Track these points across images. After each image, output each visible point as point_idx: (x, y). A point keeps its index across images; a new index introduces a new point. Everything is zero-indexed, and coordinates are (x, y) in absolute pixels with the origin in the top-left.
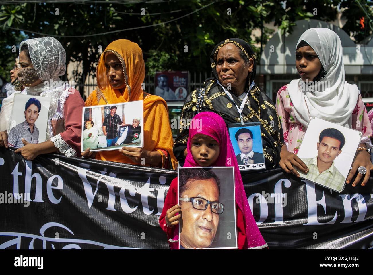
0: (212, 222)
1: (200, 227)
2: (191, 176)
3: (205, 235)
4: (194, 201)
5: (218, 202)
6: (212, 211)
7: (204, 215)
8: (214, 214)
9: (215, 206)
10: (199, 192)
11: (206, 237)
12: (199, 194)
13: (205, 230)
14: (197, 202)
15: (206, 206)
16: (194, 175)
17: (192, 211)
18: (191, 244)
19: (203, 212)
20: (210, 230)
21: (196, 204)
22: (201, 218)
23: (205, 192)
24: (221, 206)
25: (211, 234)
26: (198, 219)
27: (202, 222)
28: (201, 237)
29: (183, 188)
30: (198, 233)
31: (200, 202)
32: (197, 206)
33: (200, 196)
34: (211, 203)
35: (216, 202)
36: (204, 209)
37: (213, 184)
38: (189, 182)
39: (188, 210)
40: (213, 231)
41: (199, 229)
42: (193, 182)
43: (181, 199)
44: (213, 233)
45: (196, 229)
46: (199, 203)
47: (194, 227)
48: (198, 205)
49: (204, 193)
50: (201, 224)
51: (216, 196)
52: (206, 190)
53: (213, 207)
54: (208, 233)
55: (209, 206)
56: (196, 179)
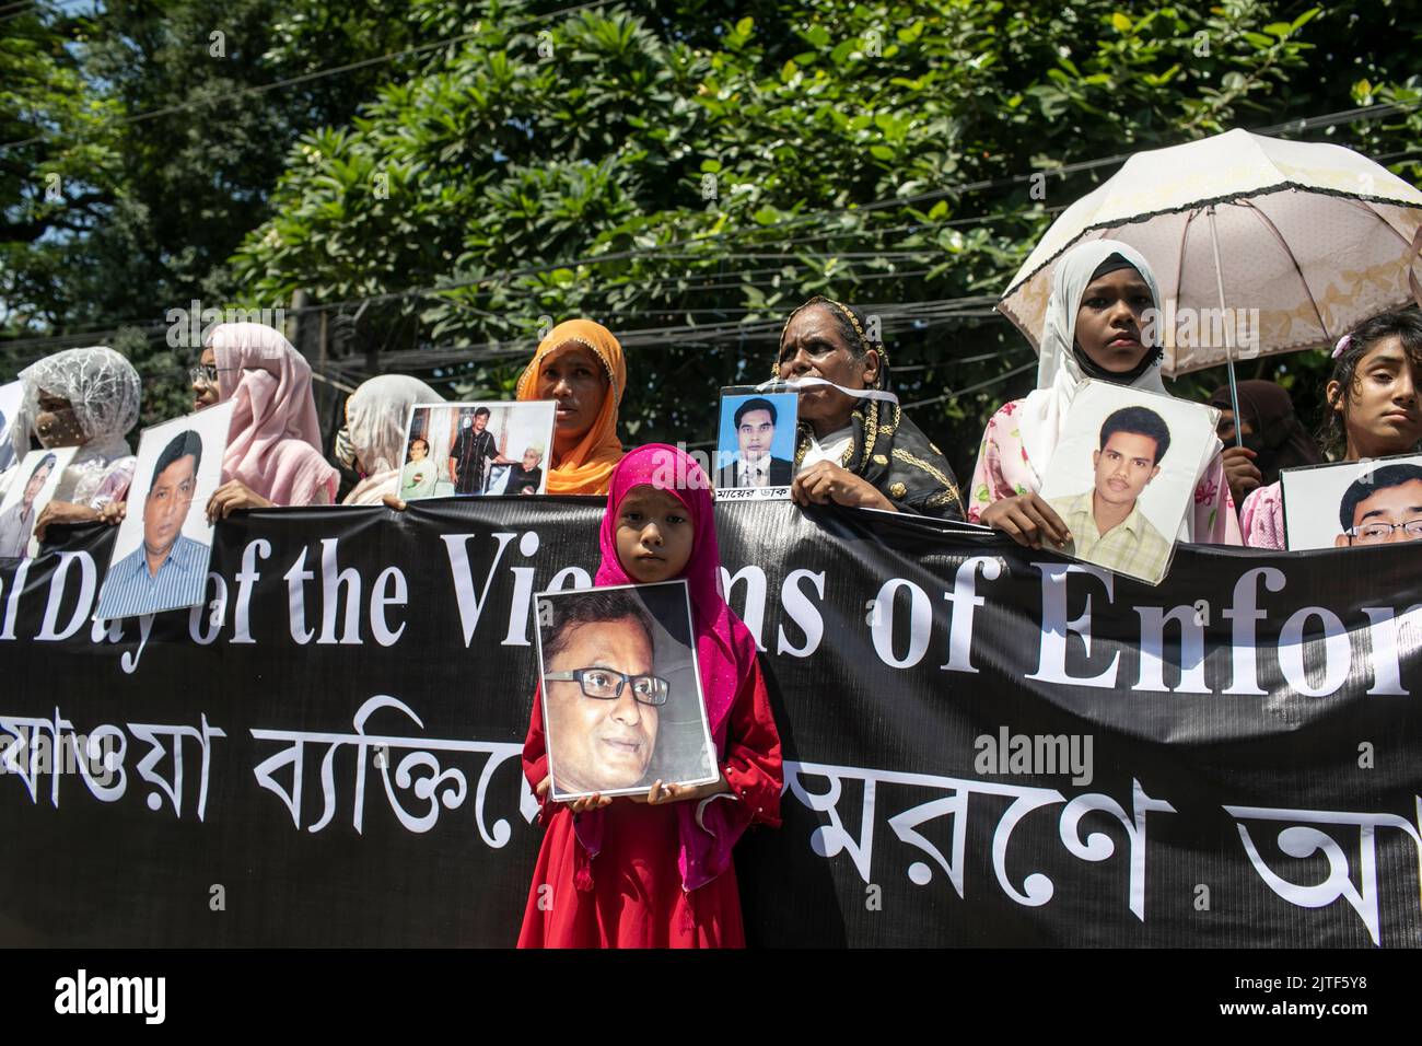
0: (638, 726)
1: (607, 741)
2: (573, 613)
3: (621, 760)
4: (586, 677)
5: (651, 676)
6: (636, 699)
7: (616, 710)
8: (642, 706)
9: (644, 687)
10: (597, 654)
11: (624, 764)
12: (597, 659)
13: (622, 747)
14: (595, 681)
15: (619, 688)
16: (581, 609)
17: (582, 702)
18: (584, 782)
19: (612, 705)
20: (637, 747)
21: (593, 685)
22: (608, 719)
23: (614, 653)
24: (659, 685)
25: (639, 755)
26: (600, 721)
27: (610, 729)
28: (613, 765)
29: (551, 646)
30: (603, 757)
31: (601, 680)
32: (595, 689)
33: (600, 663)
34: (632, 680)
35: (645, 675)
36: (614, 695)
37: (634, 629)
38: (567, 631)
39: (572, 699)
40: (643, 749)
41: (605, 746)
42: (579, 631)
43: (550, 677)
44: (644, 753)
45: (598, 746)
46: (601, 682)
47: (592, 744)
48: (597, 687)
49: (611, 656)
50: (609, 735)
51: (643, 662)
52: (617, 647)
53: (638, 689)
54: (632, 756)
55: (627, 686)
56: (585, 621)
